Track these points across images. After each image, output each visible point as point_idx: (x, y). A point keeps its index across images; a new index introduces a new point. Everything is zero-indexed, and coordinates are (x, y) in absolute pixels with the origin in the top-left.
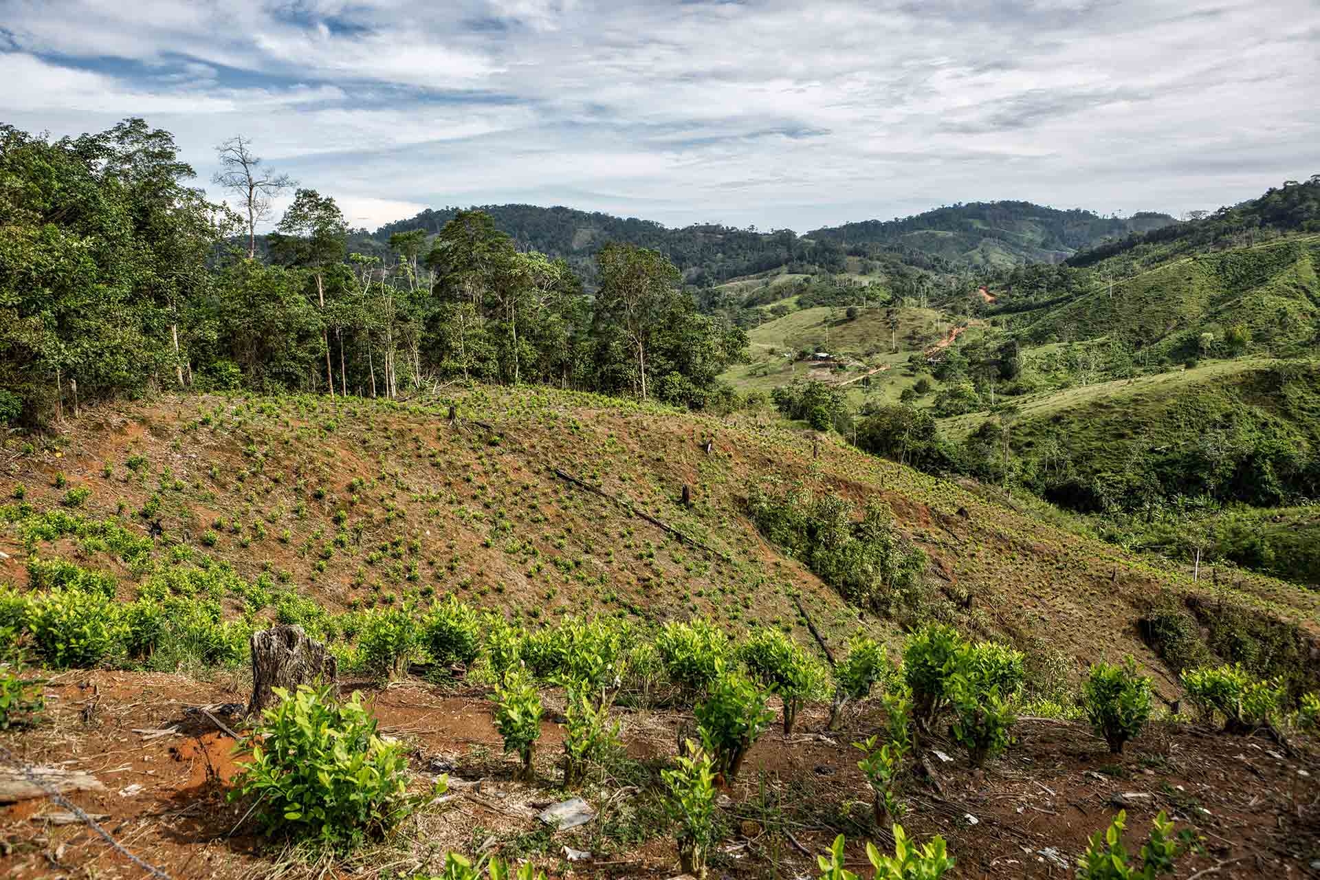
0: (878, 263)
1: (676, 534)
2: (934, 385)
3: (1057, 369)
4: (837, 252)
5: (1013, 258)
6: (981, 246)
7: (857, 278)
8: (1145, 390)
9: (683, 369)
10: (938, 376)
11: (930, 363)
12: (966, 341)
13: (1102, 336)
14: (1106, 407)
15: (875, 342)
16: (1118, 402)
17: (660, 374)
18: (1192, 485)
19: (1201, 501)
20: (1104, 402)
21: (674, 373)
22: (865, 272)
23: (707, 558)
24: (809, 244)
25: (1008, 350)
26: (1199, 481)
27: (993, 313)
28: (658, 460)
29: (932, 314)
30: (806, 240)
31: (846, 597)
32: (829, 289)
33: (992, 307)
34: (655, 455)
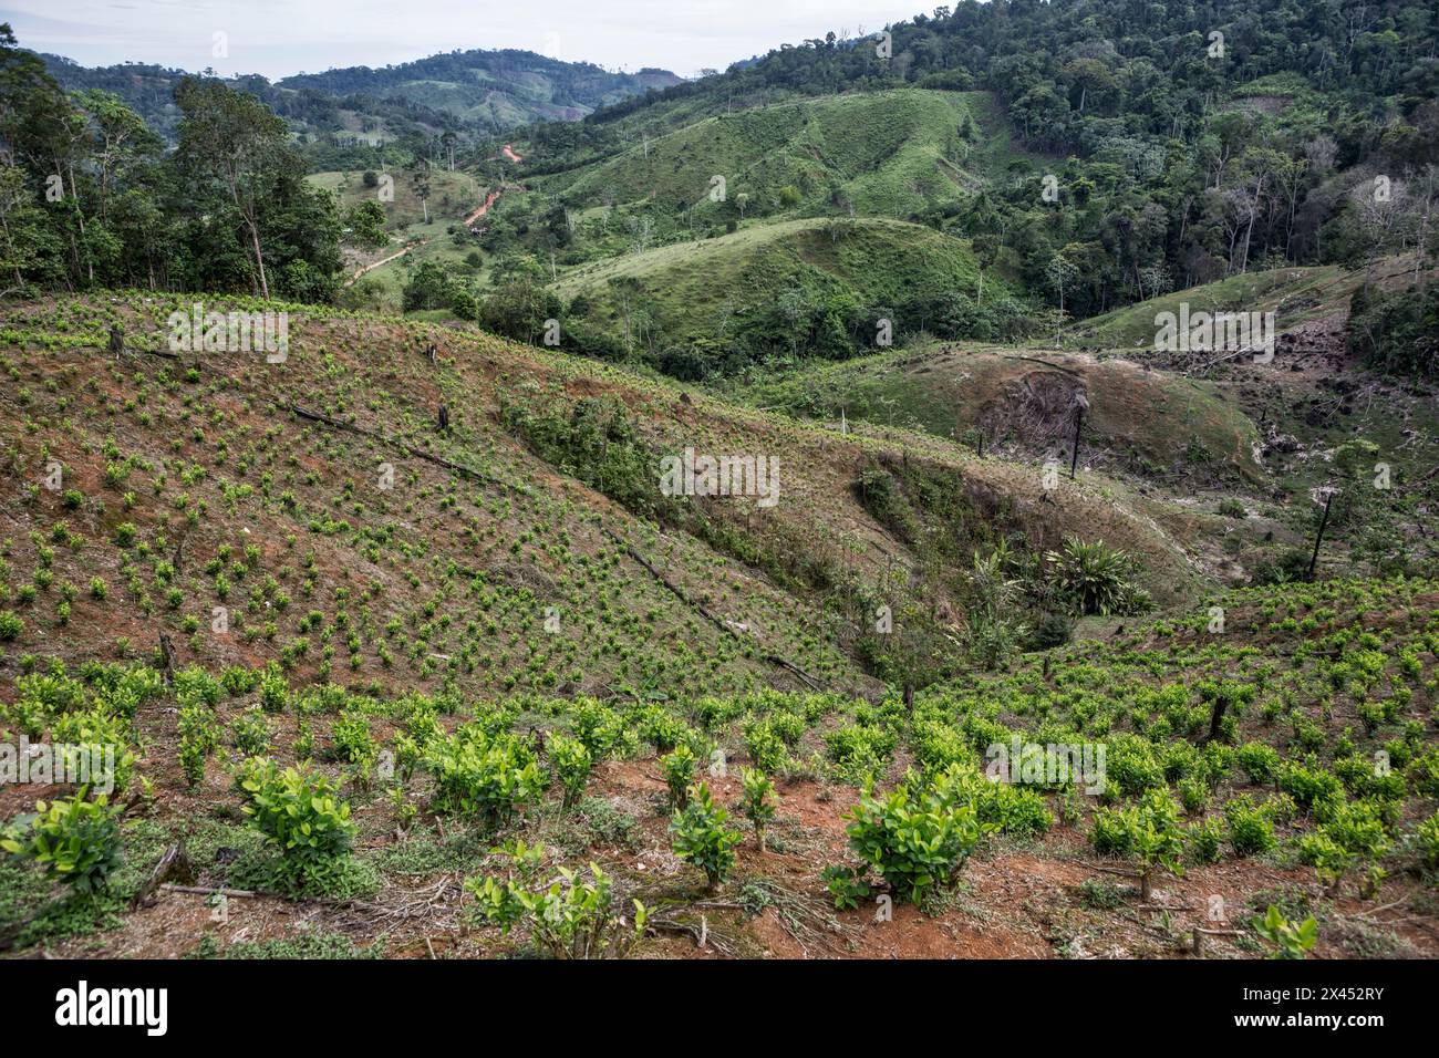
0: (378, 118)
1: (459, 469)
2: (487, 260)
3: (605, 235)
4: (328, 104)
5: (525, 114)
6: (488, 100)
7: (361, 137)
8: (718, 253)
9: (308, 254)
10: (488, 248)
11: (475, 233)
12: (506, 208)
13: (642, 198)
14: (684, 272)
15: (403, 213)
16: (692, 265)
17: (280, 264)
18: (779, 344)
19: (788, 360)
20: (681, 267)
21: (299, 261)
22: (368, 127)
23: (502, 494)
24: (291, 94)
25: (558, 216)
26: (780, 340)
27: (523, 176)
28: (389, 377)
29: (462, 178)
30: (284, 90)
31: (634, 511)
32: (331, 150)
33: (522, 169)
34: (385, 370)
